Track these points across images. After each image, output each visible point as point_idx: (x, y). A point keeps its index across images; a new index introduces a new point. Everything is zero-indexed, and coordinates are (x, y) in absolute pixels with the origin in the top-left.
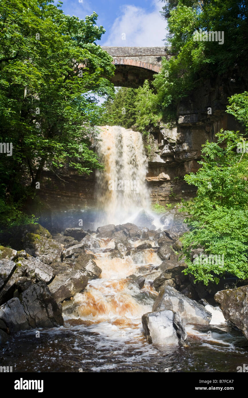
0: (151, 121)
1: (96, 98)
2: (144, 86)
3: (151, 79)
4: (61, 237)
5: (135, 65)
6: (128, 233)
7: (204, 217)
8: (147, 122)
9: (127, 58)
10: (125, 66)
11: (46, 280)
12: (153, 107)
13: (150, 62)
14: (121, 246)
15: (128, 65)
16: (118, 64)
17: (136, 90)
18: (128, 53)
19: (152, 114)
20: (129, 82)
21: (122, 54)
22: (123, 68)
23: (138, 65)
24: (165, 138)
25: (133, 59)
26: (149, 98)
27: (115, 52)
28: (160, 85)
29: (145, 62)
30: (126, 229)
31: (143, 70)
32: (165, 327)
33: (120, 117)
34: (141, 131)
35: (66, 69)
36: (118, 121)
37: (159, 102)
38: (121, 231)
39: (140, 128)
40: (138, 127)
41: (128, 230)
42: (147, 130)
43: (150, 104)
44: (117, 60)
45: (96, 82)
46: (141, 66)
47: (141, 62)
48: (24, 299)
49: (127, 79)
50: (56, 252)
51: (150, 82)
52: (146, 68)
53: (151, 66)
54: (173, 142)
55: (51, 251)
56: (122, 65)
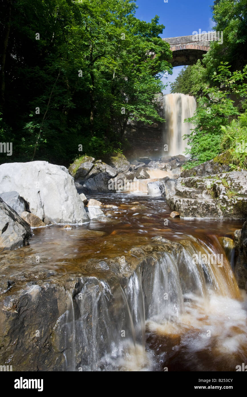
0: (201, 88)
1: (161, 74)
2: (197, 63)
3: (202, 58)
4: (136, 162)
5: (194, 49)
6: (179, 161)
7: (197, 140)
8: (199, 89)
9: (188, 44)
10: (187, 50)
11: (113, 176)
12: (203, 78)
13: (205, 45)
14: (168, 165)
15: (189, 49)
16: (182, 49)
17: (192, 67)
18: (189, 40)
19: (202, 83)
20: (190, 61)
21: (184, 42)
22: (186, 52)
23: (196, 48)
24: (211, 99)
25: (192, 45)
26: (200, 72)
27: (180, 41)
28: (207, 61)
29: (201, 45)
30: (178, 158)
31: (200, 51)
32: (155, 189)
33: (186, 88)
34: (194, 96)
35: (137, 58)
36: (185, 90)
37: (207, 74)
38: (175, 160)
39: (194, 93)
40: (193, 92)
41: (179, 159)
42: (199, 95)
43: (201, 76)
44: (181, 46)
45: (155, 64)
46: (198, 49)
47: (198, 46)
48: (96, 179)
49: (189, 59)
50: (127, 167)
51: (201, 61)
52: (202, 50)
53: (206, 48)
54: (216, 101)
55: (124, 166)
56: (185, 50)
